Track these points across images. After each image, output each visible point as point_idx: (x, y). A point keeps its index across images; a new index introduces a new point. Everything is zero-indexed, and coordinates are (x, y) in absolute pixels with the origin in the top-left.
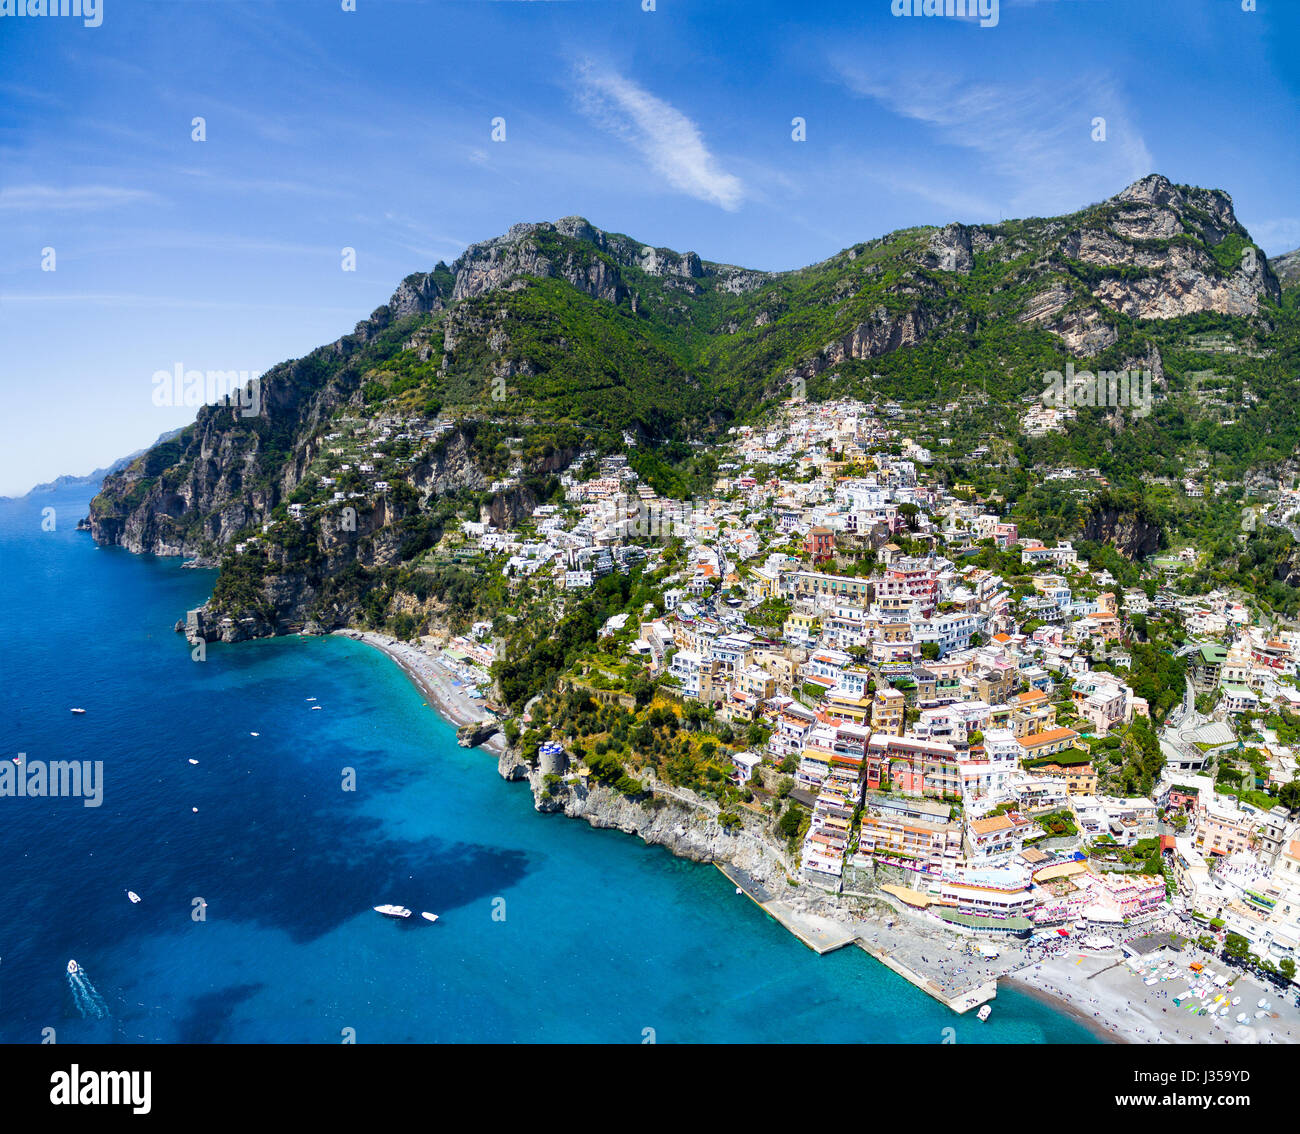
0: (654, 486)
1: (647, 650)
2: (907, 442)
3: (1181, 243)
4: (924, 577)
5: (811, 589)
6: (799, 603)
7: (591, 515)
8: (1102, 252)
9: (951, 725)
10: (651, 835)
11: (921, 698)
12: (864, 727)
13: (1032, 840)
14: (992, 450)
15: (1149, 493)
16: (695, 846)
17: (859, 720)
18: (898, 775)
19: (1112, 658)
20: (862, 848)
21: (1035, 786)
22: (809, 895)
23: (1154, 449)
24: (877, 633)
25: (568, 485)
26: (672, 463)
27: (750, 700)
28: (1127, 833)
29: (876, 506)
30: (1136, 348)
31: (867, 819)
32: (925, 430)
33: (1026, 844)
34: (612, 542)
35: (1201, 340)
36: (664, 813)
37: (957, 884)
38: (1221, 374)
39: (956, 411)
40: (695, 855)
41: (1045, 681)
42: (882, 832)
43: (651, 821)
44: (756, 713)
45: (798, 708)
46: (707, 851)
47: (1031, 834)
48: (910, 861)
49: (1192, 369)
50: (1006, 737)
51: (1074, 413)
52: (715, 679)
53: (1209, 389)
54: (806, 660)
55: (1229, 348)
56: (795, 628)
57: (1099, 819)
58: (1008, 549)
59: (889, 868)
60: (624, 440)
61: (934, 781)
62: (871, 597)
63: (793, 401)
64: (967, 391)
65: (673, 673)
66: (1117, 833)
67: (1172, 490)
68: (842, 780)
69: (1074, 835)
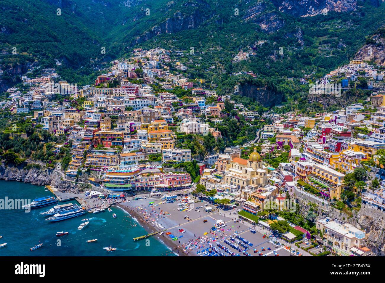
0: (68, 81)
1: (35, 120)
2: (178, 64)
4: (133, 88)
5: (94, 94)
6: (89, 98)
9: (126, 128)
10: (26, 179)
11: (120, 121)
12: (97, 129)
13: (143, 161)
14: (216, 67)
15: (283, 83)
16: (39, 180)
17: (95, 127)
18: (104, 142)
19: (212, 120)
20: (86, 165)
21: (150, 145)
22: (67, 185)
23: (289, 67)
24: (110, 103)
25: (25, 80)
26: (83, 76)
27: (64, 127)
28: (177, 158)
29: (124, 68)
30: (292, 29)
31: (88, 155)
32: (191, 61)
33: (141, 162)
34: (42, 100)
35: (326, 24)
36: (31, 170)
37: (111, 173)
38: (331, 37)
39: (206, 54)
40: (39, 183)
41: (170, 119)
42: (92, 159)
43: (26, 174)
44: (66, 131)
45: (79, 127)
46: (43, 181)
47: (143, 159)
48: (100, 168)
49: (318, 36)
50: (144, 131)
51: (255, 54)
52: (54, 122)
53: (324, 44)
54: (85, 113)
55: (338, 26)
56: (85, 105)
57: (170, 155)
58: (188, 90)
59: (93, 172)
60: (56, 63)
61: (114, 143)
62: (111, 93)
63: (137, 50)
64: (213, 46)
65: (41, 124)
66: (174, 159)
67: (293, 82)
68: (84, 144)
69: (160, 161)
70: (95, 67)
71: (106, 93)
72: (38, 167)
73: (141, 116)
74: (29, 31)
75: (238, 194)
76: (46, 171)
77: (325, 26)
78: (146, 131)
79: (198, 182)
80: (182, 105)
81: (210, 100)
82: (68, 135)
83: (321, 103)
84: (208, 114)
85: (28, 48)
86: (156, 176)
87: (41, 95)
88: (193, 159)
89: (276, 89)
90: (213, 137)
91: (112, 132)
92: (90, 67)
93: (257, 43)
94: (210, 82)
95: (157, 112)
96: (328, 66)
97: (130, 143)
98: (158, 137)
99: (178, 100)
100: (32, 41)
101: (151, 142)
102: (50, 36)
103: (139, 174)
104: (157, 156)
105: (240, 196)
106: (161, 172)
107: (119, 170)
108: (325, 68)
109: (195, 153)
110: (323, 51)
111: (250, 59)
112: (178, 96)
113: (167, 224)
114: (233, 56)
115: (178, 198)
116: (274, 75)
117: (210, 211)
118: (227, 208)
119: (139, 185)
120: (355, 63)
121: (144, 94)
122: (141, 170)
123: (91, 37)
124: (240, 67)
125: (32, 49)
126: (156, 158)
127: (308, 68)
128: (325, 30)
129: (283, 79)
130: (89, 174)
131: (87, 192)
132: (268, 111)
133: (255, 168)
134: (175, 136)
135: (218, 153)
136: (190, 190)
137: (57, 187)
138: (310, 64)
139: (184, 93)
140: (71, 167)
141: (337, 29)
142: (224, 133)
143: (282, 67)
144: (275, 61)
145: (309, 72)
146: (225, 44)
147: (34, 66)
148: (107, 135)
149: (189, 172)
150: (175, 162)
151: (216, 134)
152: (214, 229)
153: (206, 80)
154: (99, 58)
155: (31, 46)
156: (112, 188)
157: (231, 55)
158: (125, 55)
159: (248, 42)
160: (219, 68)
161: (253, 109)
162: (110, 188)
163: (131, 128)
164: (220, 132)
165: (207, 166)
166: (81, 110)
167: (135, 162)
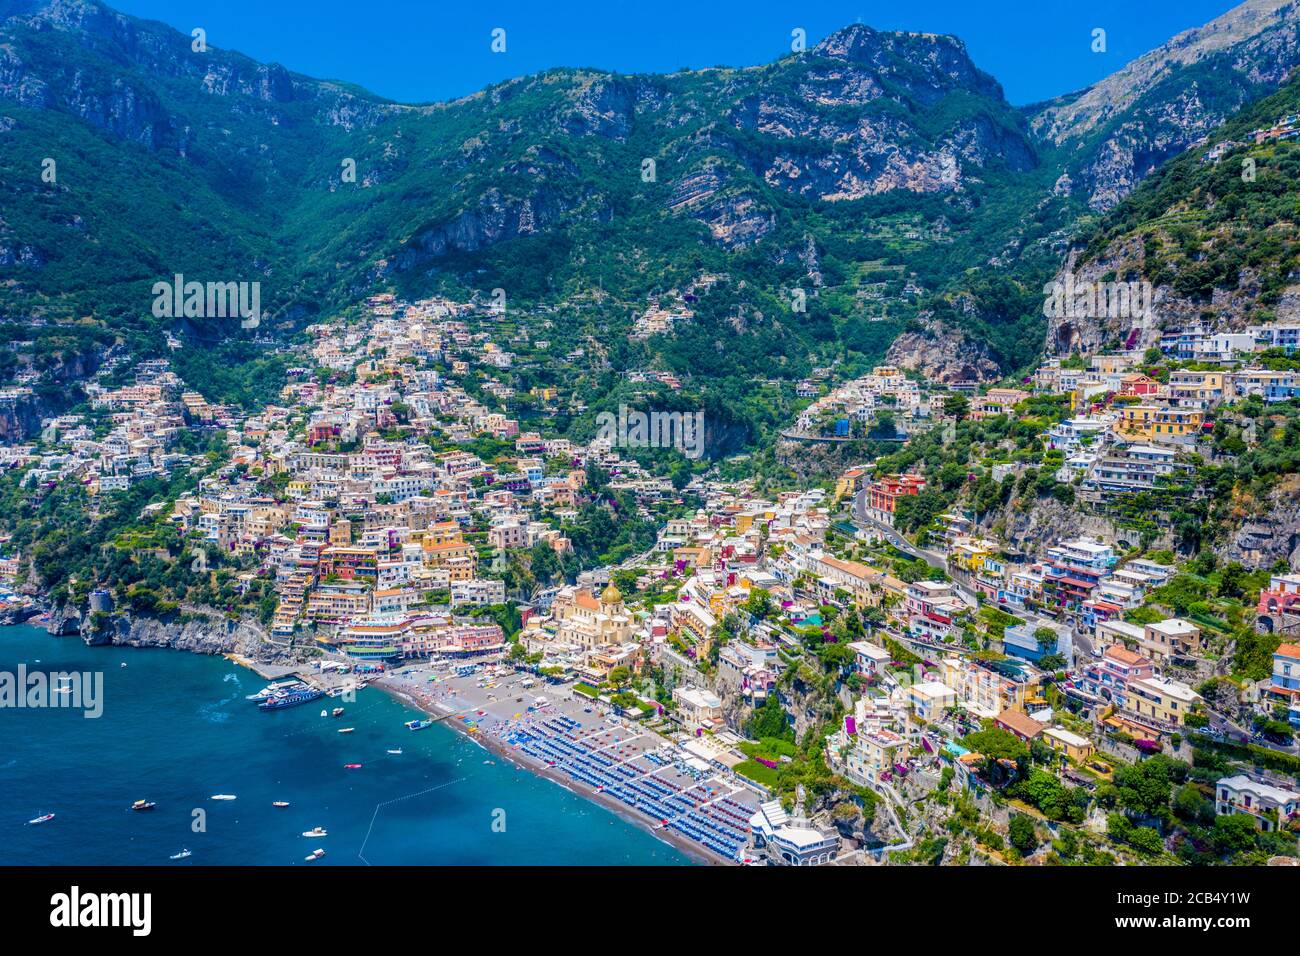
0: (204, 392)
1: (180, 519)
2: (489, 346)
3: (875, 113)
4: (390, 453)
5: (308, 464)
6: (299, 474)
7: (126, 423)
8: (782, 122)
9: (380, 540)
10: (179, 644)
11: (367, 526)
12: (323, 543)
13: (416, 605)
14: (586, 354)
15: (755, 394)
16: (211, 644)
17: (320, 540)
18: (339, 570)
19: (556, 513)
20: (308, 615)
21: (427, 574)
22: (274, 651)
23: (775, 350)
24: (346, 489)
25: (95, 392)
26: (232, 366)
27: (254, 539)
28: (479, 599)
29: (368, 406)
30: (792, 239)
31: (313, 594)
32: (523, 332)
33: (411, 607)
34: (151, 450)
35: (883, 225)
36: (189, 625)
37: (357, 627)
38: (890, 264)
39: (563, 312)
40: (210, 650)
41: (467, 519)
42: (320, 603)
43: (180, 634)
44: (258, 546)
45: (285, 538)
46: (218, 646)
47: (416, 601)
48: (335, 619)
49: (861, 259)
50: (417, 546)
51: (691, 314)
52: (230, 528)
53: (871, 282)
54: (295, 509)
55: (911, 234)
56: (293, 490)
57: (465, 592)
58: (507, 440)
59: (323, 626)
60: (166, 343)
61: (360, 571)
62: (347, 466)
63: (381, 298)
64: (582, 289)
65: (199, 529)
66: (474, 599)
67: (780, 391)
68: (302, 575)
69: (447, 604)
70: (262, 336)
71: (335, 466)
72: (204, 619)
73: (409, 513)
74: (89, 252)
75: (579, 659)
76: (223, 626)
77: (881, 230)
78: (419, 545)
79: (517, 641)
80: (493, 480)
81: (555, 465)
82: (263, 555)
83: (793, 470)
84: (546, 499)
85: (93, 305)
86: (440, 632)
87: (146, 438)
88: (509, 599)
89: (730, 413)
90: (553, 551)
91: (353, 549)
92: (248, 339)
93: (698, 281)
94: (570, 394)
95: (439, 504)
96: (872, 348)
97: (389, 571)
98: (442, 557)
99: (483, 469)
100: (99, 282)
101: (429, 568)
102: (142, 258)
103: (409, 627)
104: (441, 595)
105: (583, 662)
106: (450, 624)
107: (370, 622)
108: (865, 353)
109: (515, 586)
110: (867, 303)
111: (675, 330)
112: (484, 457)
113: (459, 706)
114: (633, 317)
115: (478, 669)
116: (733, 371)
117: (529, 686)
118: (558, 682)
119: (407, 647)
120: (881, 375)
121: (412, 463)
122: (411, 622)
123: (247, 249)
124: (646, 356)
125: (103, 306)
126: (439, 597)
127: (825, 348)
128: (878, 243)
129: (756, 383)
130: (315, 630)
131: (314, 662)
132: (705, 471)
133: (609, 614)
134: (476, 554)
135: (562, 585)
136: (501, 656)
137: (251, 656)
138: (831, 337)
139: (497, 449)
140: (280, 617)
141: (907, 242)
142: (578, 539)
143: (755, 351)
144: (741, 333)
145: (828, 361)
146: (613, 283)
147: (114, 354)
148: (345, 555)
149: (499, 623)
150: (475, 606)
151: (561, 545)
152: (531, 709)
153: (560, 390)
154: (272, 312)
155: (99, 298)
156: (362, 654)
157: (629, 317)
158: (347, 310)
159: (674, 279)
160: (593, 357)
161: (663, 472)
162: (357, 654)
163: (391, 540)
164: (570, 540)
165: (537, 611)
166: (283, 501)
167: (400, 606)
